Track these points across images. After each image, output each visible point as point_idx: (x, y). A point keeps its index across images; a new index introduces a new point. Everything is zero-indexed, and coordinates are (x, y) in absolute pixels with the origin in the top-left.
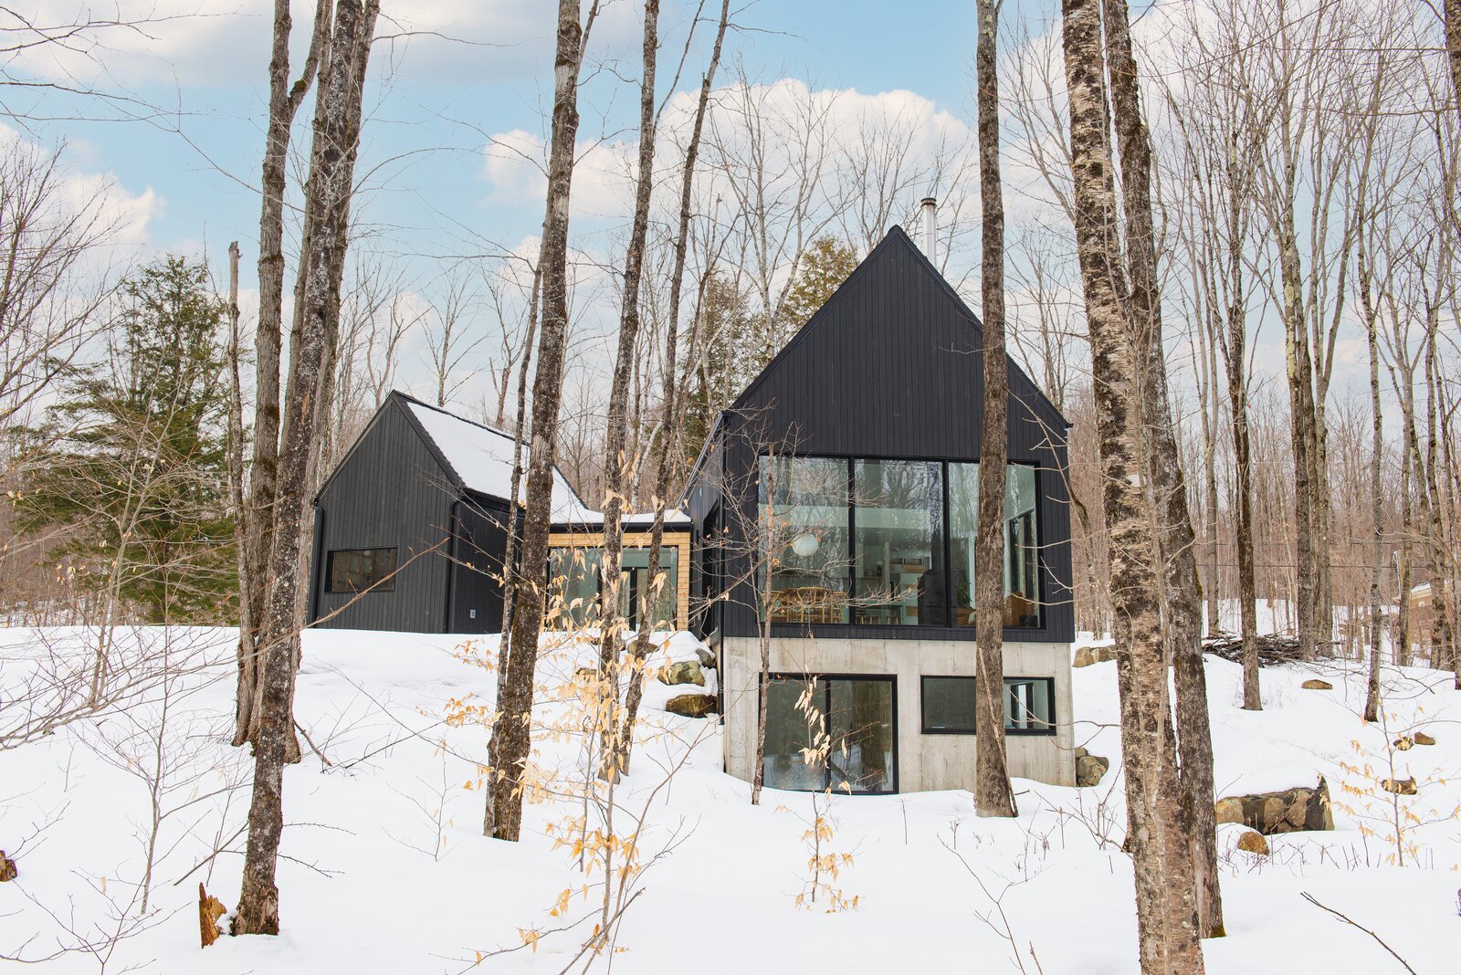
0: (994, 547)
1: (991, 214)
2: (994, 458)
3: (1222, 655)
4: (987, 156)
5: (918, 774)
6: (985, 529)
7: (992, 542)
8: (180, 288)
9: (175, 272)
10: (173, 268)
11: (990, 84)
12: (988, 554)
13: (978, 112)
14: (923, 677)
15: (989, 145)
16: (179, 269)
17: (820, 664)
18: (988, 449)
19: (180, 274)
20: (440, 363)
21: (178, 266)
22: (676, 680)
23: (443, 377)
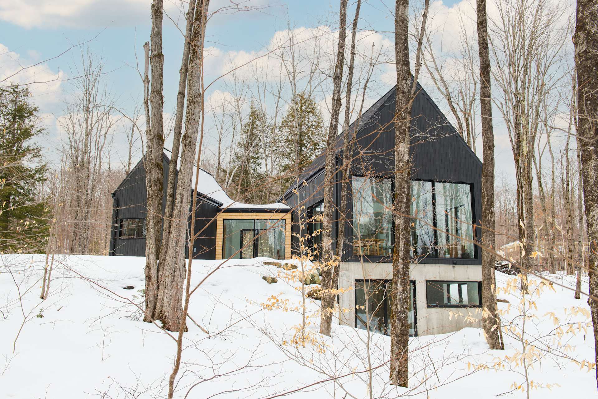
0: (492, 220)
1: (485, 64)
2: (490, 178)
3: (499, 270)
4: (483, 37)
5: (426, 326)
6: (487, 212)
7: (491, 218)
8: (16, 98)
9: (14, 91)
10: (13, 89)
11: (483, 3)
12: (489, 223)
13: (476, 16)
14: (427, 281)
15: (484, 31)
16: (16, 90)
17: (382, 275)
18: (487, 173)
19: (16, 92)
20: (130, 140)
21: (16, 88)
22: (309, 283)
23: (131, 146)
